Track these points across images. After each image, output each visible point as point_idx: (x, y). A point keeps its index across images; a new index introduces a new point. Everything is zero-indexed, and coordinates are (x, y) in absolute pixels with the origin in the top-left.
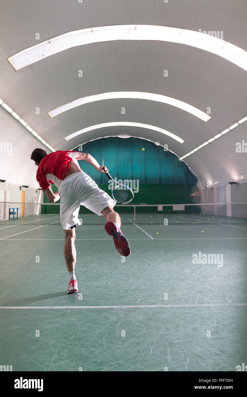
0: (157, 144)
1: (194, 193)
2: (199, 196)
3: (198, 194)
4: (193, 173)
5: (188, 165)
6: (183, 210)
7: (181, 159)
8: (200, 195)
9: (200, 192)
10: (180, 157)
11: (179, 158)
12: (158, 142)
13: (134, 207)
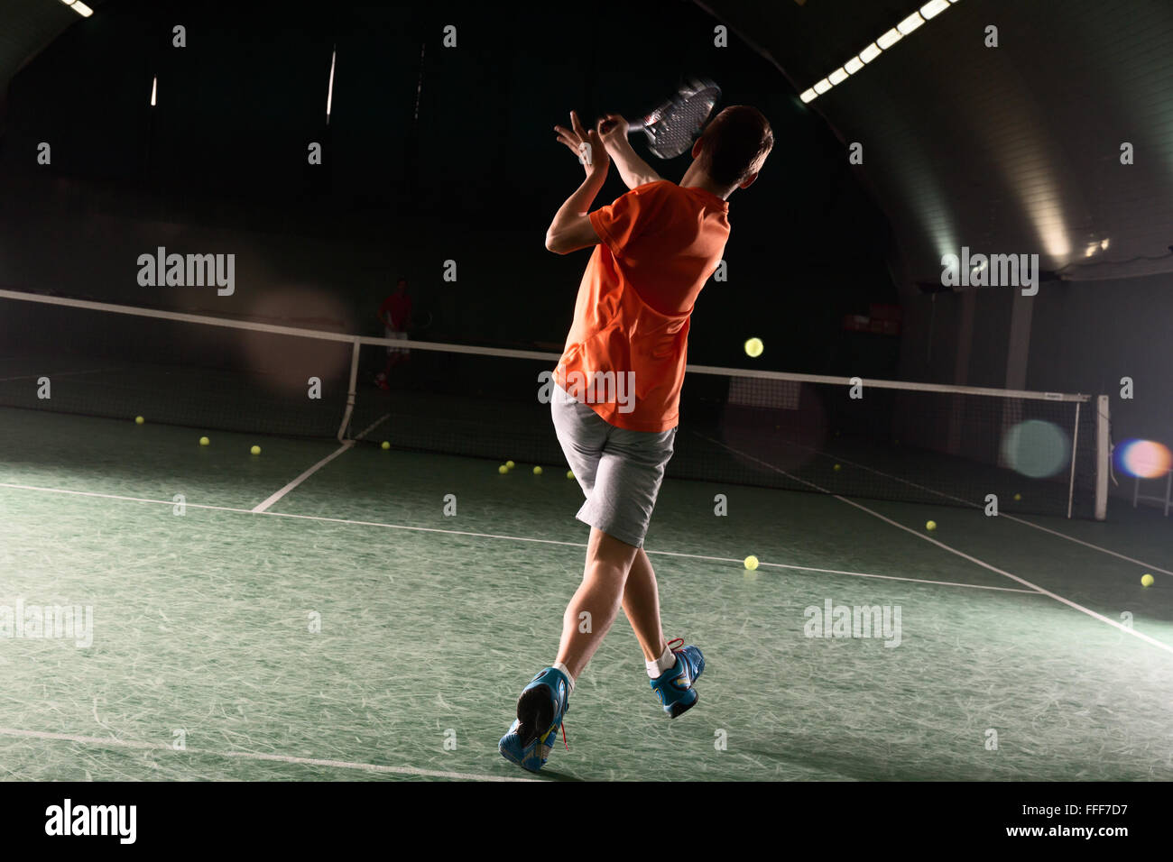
1: (865, 313)
2: (894, 332)
3: (886, 324)
8: (900, 327)
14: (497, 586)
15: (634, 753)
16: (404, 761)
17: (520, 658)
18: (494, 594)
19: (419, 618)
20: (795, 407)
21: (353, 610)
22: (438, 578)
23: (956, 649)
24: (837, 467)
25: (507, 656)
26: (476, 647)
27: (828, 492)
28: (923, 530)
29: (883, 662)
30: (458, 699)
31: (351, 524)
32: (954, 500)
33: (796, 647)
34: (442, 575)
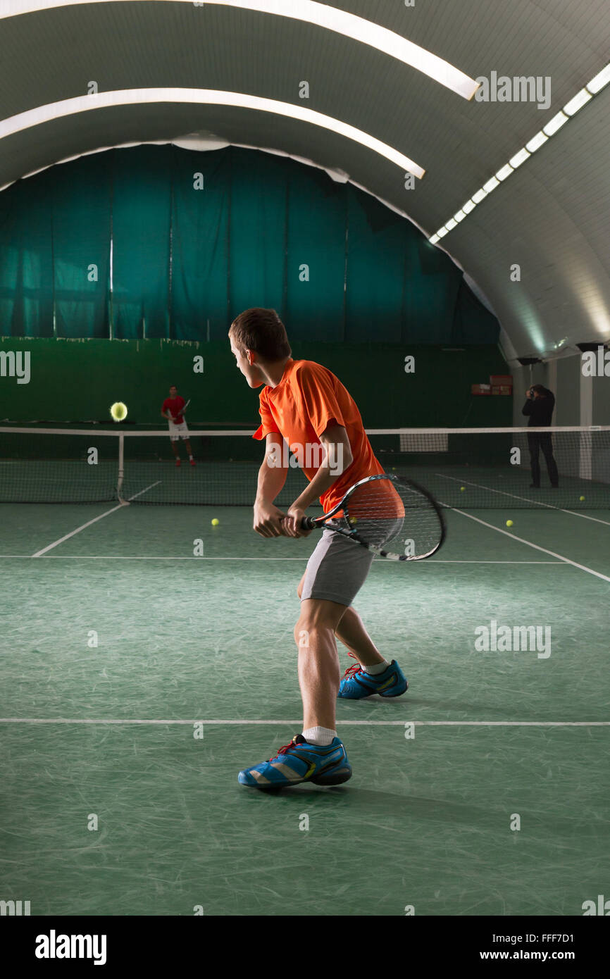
0: (339, 177)
1: (487, 383)
2: (508, 393)
3: (502, 388)
4: (482, 301)
5: (461, 263)
6: (440, 453)
7: (434, 240)
8: (511, 389)
9: (512, 377)
10: (433, 231)
11: (427, 236)
12: (339, 170)
13: (117, 438)
14: (180, 592)
15: (221, 696)
16: (58, 715)
17: (173, 639)
18: (176, 597)
19: (115, 618)
20: (445, 450)
21: (71, 617)
22: (142, 590)
23: (486, 607)
24: (462, 488)
25: (164, 638)
26: (145, 635)
27: (448, 506)
28: (504, 526)
29: (429, 620)
30: (115, 671)
31: (97, 559)
32: (537, 505)
33: (373, 615)
34: (147, 588)
